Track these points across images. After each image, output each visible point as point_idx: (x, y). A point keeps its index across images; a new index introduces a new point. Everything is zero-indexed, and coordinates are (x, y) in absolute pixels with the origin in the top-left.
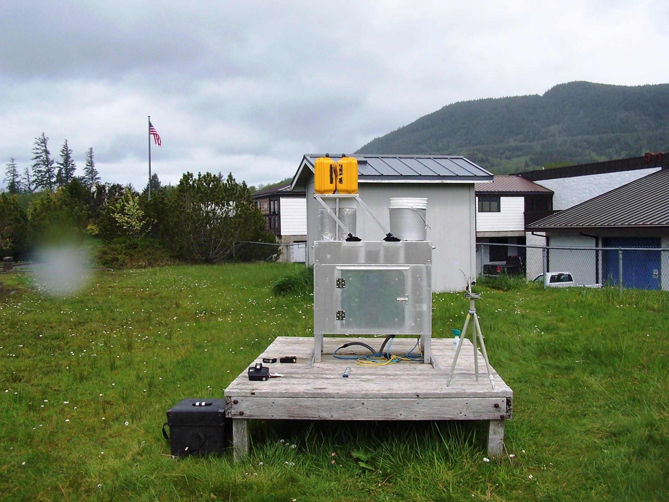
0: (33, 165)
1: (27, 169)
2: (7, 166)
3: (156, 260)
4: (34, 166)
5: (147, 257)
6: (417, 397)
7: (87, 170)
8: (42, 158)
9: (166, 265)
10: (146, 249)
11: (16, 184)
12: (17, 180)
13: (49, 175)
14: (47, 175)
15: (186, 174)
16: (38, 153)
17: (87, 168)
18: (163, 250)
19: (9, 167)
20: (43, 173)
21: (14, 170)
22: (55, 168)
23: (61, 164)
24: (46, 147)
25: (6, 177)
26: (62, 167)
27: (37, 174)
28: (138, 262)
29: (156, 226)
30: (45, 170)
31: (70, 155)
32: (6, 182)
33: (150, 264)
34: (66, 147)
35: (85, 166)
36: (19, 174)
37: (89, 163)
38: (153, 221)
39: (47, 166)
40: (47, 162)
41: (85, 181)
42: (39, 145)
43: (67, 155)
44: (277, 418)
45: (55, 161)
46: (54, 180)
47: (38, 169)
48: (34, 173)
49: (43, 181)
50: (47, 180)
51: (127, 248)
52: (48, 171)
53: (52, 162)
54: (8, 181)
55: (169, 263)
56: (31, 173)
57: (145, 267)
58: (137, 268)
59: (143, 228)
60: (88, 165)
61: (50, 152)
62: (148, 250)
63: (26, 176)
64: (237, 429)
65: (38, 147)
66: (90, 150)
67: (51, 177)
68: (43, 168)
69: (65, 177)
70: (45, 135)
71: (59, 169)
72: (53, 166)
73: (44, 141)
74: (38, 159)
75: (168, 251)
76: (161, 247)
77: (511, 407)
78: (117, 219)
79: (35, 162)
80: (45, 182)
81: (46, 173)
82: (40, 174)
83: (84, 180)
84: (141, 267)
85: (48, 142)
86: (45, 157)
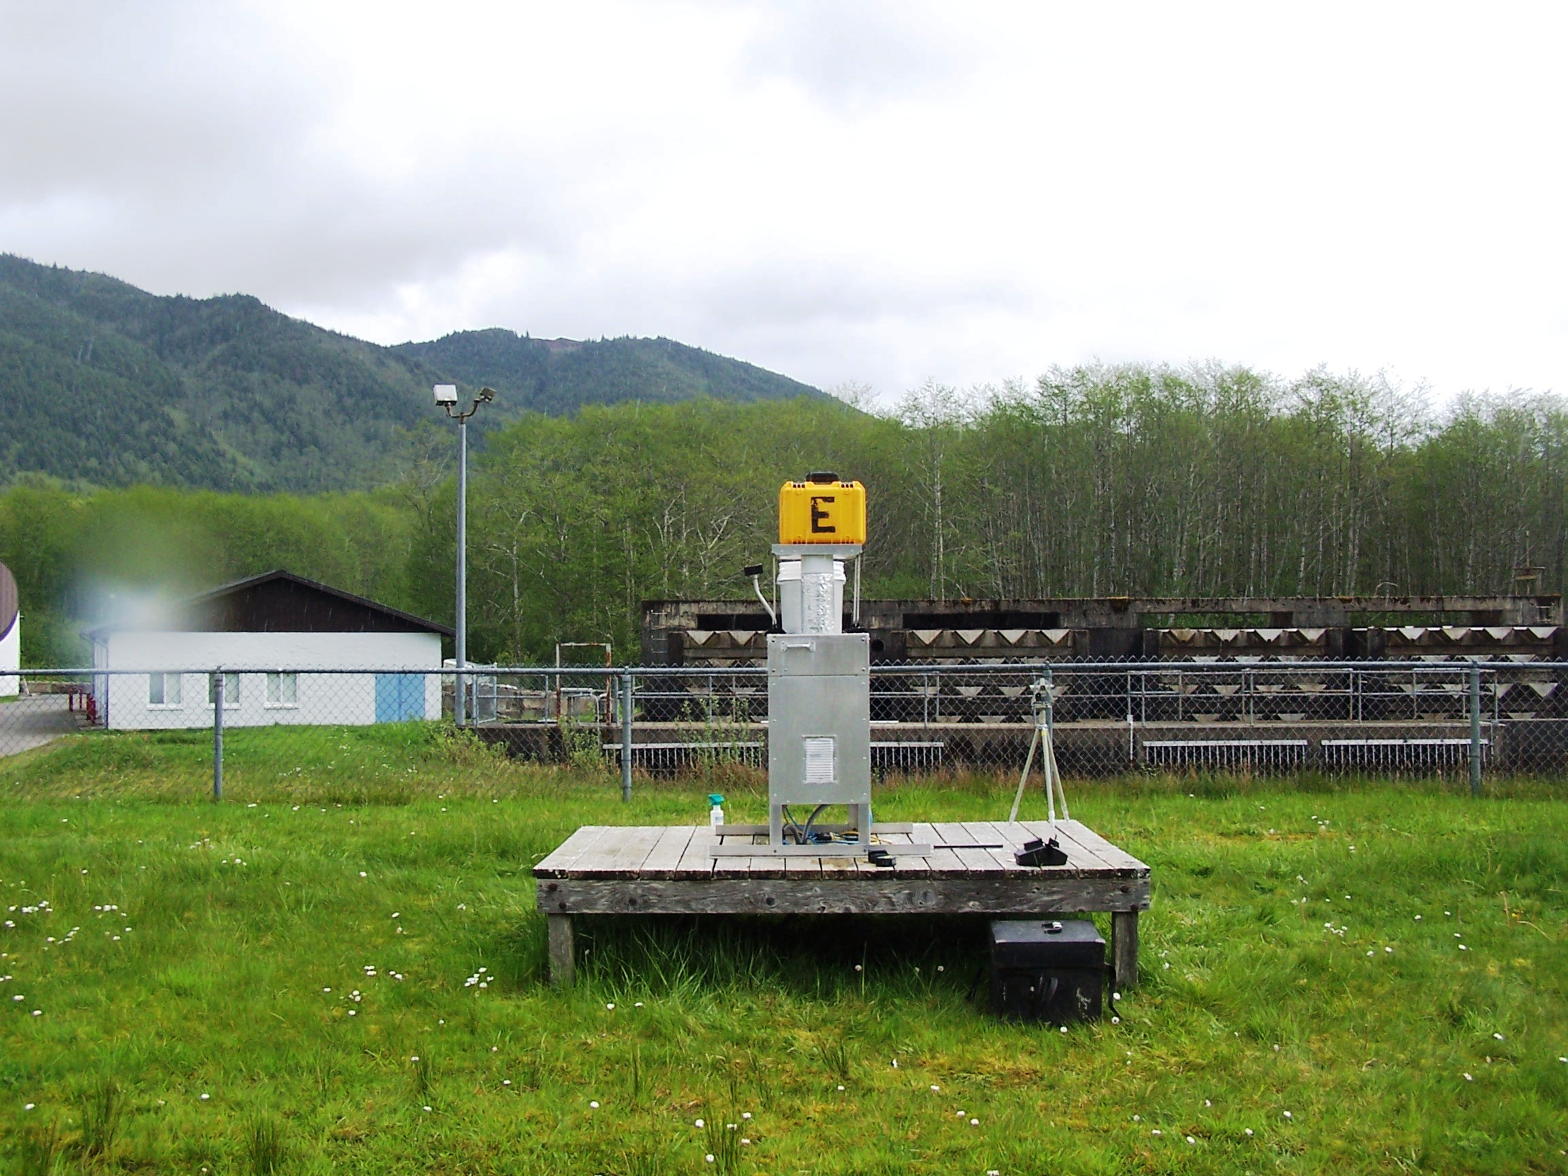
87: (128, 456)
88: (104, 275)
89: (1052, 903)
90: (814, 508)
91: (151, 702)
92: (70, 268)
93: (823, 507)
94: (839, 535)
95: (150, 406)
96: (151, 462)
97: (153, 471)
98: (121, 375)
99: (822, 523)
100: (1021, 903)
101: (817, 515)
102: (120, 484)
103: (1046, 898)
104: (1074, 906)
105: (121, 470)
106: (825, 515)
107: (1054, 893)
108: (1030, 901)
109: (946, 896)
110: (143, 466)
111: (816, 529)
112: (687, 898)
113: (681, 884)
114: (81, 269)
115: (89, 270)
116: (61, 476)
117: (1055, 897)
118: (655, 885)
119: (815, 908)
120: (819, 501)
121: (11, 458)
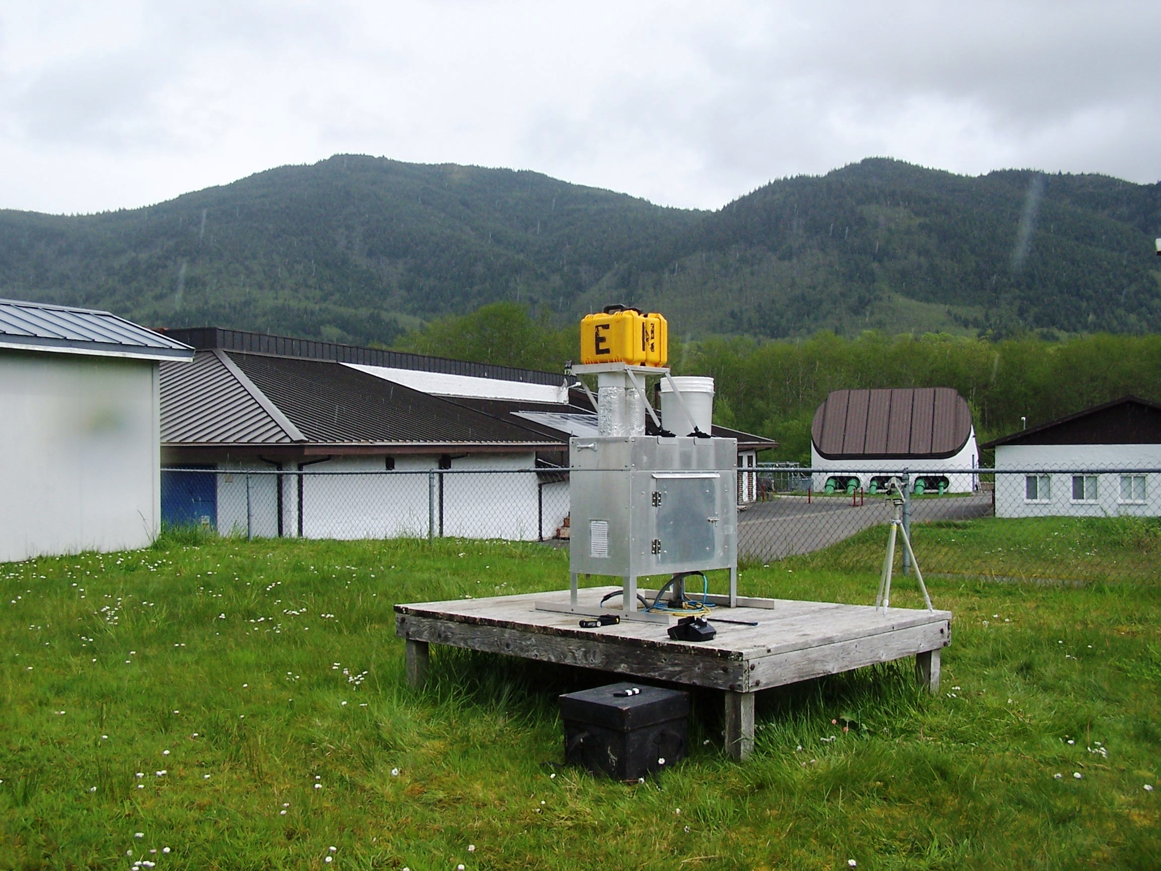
64: (745, 708)
87: (1121, 312)
88: (1098, 175)
89: (673, 674)
90: (597, 334)
91: (1028, 498)
92: (1071, 173)
93: (603, 333)
94: (612, 355)
95: (1137, 271)
96: (1138, 315)
97: (1140, 321)
98: (1113, 250)
99: (602, 346)
100: (654, 670)
101: (599, 340)
102: (1113, 332)
103: (670, 669)
104: (689, 679)
105: (1115, 323)
106: (603, 340)
107: (677, 665)
108: (660, 669)
109: (607, 656)
110: (1132, 318)
111: (599, 352)
112: (466, 636)
113: (462, 625)
114: (1080, 173)
115: (1086, 173)
116: (1068, 331)
117: (677, 669)
118: (451, 624)
119: (533, 654)
120: (600, 328)
121: (1030, 319)
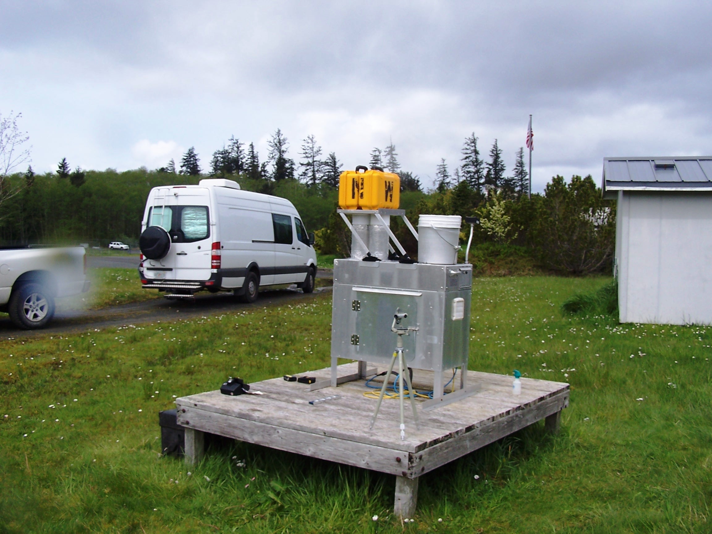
0: (462, 165)
1: (457, 170)
2: (438, 167)
3: (517, 269)
4: (463, 167)
5: (508, 266)
6: (323, 434)
7: (516, 170)
8: (471, 158)
9: (527, 274)
10: (509, 257)
11: (446, 185)
12: (447, 180)
13: (478, 176)
14: (476, 176)
15: (556, 177)
16: (467, 154)
17: (516, 169)
18: (528, 259)
19: (440, 168)
20: (472, 174)
21: (445, 170)
22: (483, 169)
23: (490, 165)
24: (475, 147)
25: (436, 178)
26: (491, 167)
27: (466, 175)
28: (498, 270)
29: (521, 233)
30: (474, 170)
31: (500, 155)
32: (436, 182)
33: (511, 273)
34: (495, 147)
35: (515, 167)
36: (449, 174)
37: (519, 163)
38: (520, 227)
39: (476, 166)
40: (476, 163)
41: (514, 183)
42: (468, 145)
43: (496, 154)
44: (213, 432)
45: (484, 161)
46: (482, 181)
47: (467, 169)
48: (463, 174)
49: (472, 182)
50: (475, 181)
51: (490, 255)
52: (477, 172)
53: (482, 162)
54: (439, 182)
55: (531, 273)
56: (461, 174)
57: (504, 275)
58: (495, 276)
59: (509, 235)
60: (517, 166)
61: (480, 152)
62: (511, 258)
63: (456, 177)
64: (188, 437)
65: (468, 147)
66: (520, 150)
67: (479, 178)
68: (472, 169)
69: (494, 178)
70: (475, 135)
71: (487, 170)
72: (482, 166)
73: (474, 141)
74: (467, 160)
75: (532, 260)
76: (526, 255)
77: (414, 465)
78: (481, 224)
79: (464, 162)
80: (473, 183)
81: (475, 173)
82: (469, 175)
83: (514, 181)
84: (500, 276)
85: (478, 142)
86: (475, 157)
